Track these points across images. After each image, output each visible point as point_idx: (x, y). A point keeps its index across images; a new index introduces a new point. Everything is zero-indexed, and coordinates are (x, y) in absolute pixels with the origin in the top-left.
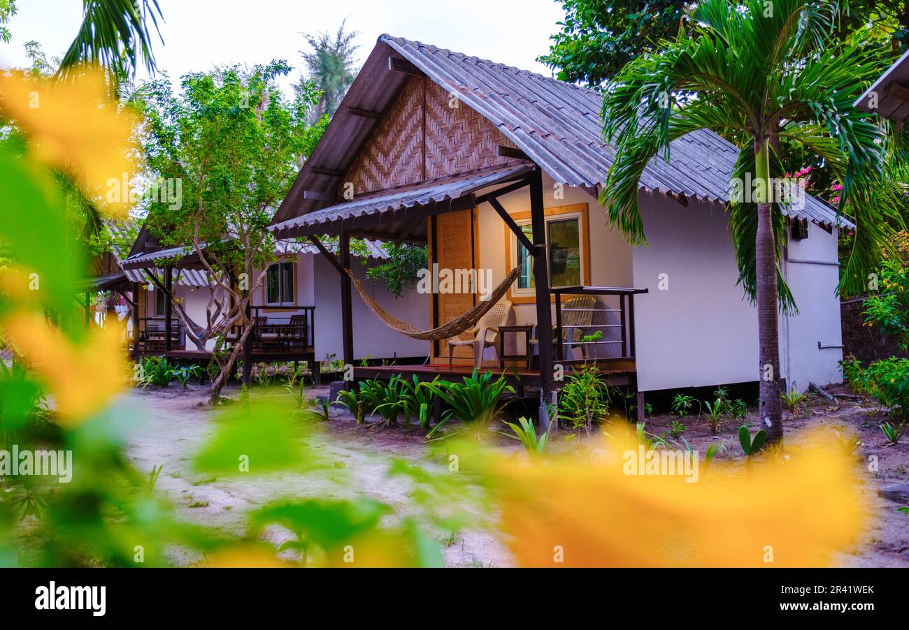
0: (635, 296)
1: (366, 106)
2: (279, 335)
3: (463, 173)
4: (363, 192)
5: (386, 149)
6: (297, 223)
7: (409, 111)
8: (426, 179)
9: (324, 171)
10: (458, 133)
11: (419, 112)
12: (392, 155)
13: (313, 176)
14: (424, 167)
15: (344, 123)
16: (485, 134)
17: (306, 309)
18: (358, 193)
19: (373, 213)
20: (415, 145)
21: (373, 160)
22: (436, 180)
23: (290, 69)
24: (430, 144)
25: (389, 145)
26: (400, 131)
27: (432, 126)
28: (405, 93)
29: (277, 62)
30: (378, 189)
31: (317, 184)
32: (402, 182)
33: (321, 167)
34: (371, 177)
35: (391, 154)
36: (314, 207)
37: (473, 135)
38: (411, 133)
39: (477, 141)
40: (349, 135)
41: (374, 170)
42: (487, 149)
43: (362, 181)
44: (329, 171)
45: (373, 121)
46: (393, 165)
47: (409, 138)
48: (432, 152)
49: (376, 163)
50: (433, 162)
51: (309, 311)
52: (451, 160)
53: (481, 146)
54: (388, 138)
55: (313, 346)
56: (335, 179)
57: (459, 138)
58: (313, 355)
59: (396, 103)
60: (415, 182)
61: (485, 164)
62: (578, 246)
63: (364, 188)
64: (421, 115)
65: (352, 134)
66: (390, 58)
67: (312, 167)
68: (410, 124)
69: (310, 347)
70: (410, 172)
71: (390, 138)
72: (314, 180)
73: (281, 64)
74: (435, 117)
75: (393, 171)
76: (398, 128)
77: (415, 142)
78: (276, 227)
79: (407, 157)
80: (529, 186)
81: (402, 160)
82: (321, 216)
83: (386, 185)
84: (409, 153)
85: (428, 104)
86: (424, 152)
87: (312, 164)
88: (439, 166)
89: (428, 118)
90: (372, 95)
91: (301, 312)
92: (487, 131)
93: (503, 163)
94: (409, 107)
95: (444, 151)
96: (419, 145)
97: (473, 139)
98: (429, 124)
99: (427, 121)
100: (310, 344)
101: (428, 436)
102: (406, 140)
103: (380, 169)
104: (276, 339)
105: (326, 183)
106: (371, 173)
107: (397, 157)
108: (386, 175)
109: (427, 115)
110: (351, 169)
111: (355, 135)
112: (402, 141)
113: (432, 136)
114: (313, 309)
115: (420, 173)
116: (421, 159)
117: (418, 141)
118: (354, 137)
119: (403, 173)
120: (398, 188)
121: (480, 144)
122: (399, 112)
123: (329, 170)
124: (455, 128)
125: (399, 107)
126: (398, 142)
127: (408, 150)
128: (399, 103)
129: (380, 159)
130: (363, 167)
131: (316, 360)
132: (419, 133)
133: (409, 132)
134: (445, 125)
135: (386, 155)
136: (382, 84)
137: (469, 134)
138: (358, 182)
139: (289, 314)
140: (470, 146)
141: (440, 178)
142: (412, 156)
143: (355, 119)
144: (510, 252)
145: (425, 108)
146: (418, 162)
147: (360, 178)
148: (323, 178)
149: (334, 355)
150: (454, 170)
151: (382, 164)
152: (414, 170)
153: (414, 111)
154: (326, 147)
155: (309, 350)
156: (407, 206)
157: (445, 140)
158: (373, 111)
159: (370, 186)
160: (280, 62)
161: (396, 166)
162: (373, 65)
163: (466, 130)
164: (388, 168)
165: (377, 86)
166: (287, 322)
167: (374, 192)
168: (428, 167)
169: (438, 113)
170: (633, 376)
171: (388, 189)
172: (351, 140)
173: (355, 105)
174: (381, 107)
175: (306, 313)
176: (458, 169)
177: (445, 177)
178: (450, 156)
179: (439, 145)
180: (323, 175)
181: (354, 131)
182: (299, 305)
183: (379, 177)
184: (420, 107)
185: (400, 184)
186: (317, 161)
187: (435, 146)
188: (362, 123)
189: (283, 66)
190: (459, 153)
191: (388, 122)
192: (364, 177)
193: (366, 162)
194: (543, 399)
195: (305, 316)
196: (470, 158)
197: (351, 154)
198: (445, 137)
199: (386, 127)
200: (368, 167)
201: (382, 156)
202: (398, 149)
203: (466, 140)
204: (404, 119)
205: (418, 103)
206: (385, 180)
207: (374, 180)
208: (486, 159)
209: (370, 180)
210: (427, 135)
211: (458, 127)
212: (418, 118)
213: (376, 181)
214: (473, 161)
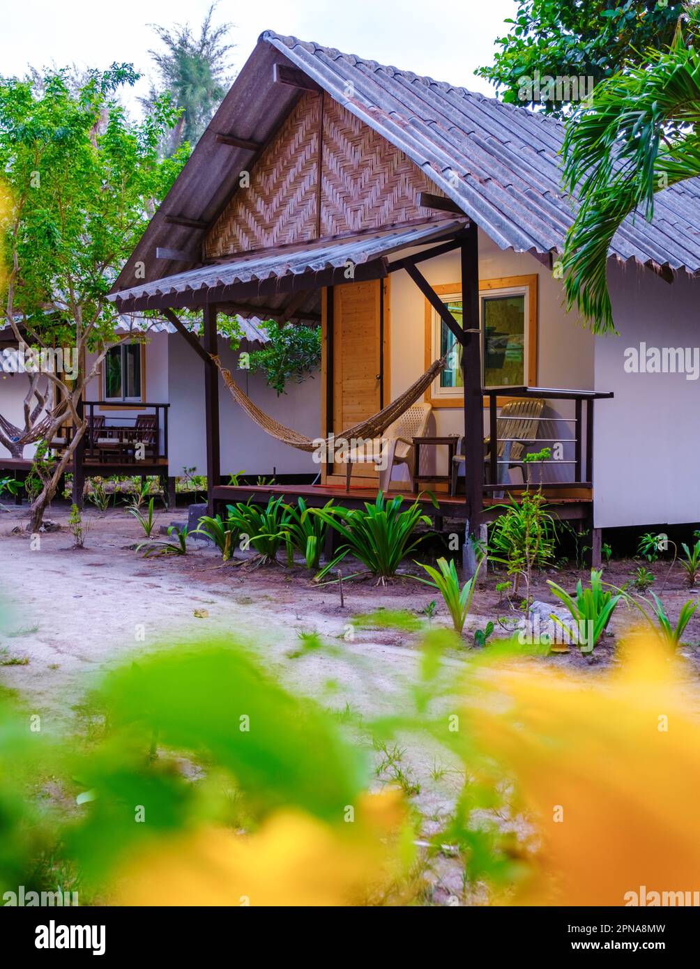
0: (596, 401)
1: (242, 132)
2: (121, 441)
3: (372, 229)
4: (236, 251)
5: (267, 193)
6: (147, 291)
7: (301, 141)
8: (321, 236)
9: (183, 221)
10: (367, 173)
11: (314, 143)
12: (275, 202)
13: (169, 228)
14: (319, 219)
15: (212, 154)
16: (403, 176)
17: (157, 406)
18: (230, 253)
19: (249, 280)
20: (307, 189)
21: (250, 207)
22: (335, 237)
23: (137, 77)
24: (327, 188)
25: (272, 189)
26: (287, 169)
27: (331, 162)
28: (295, 116)
29: (120, 66)
30: (257, 248)
31: (173, 239)
32: (289, 239)
33: (180, 216)
34: (248, 231)
35: (275, 200)
36: (170, 269)
37: (387, 176)
38: (302, 172)
39: (392, 184)
40: (217, 172)
41: (251, 222)
42: (404, 197)
43: (235, 236)
44: (190, 222)
45: (251, 153)
46: (277, 215)
47: (299, 179)
48: (330, 199)
49: (254, 212)
50: (332, 212)
51: (161, 410)
52: (356, 211)
53: (397, 192)
54: (271, 176)
55: (166, 457)
56: (198, 232)
57: (367, 180)
58: (165, 468)
59: (282, 128)
60: (306, 239)
61: (402, 218)
62: (522, 332)
63: (237, 246)
64: (317, 147)
65: (222, 171)
66: (275, 66)
67: (168, 216)
68: (301, 159)
69: (162, 457)
70: (301, 226)
71: (273, 178)
72: (170, 233)
73: (125, 69)
74: (336, 150)
75: (278, 224)
76: (285, 164)
77: (307, 184)
78: (118, 296)
79: (296, 205)
80: (460, 248)
81: (289, 209)
82: (179, 282)
83: (267, 243)
84: (300, 200)
85: (327, 132)
86: (319, 200)
87: (168, 210)
88: (339, 219)
89: (326, 151)
90: (250, 117)
91: (151, 411)
92: (405, 172)
93: (426, 216)
94: (300, 136)
95: (347, 198)
96: (314, 189)
97: (387, 182)
98: (327, 160)
99: (323, 154)
100: (162, 453)
101: (317, 579)
102: (295, 181)
103: (259, 220)
104: (118, 446)
105: (186, 239)
106: (247, 225)
107: (283, 204)
108: (268, 228)
109: (325, 147)
110: (221, 219)
111: (227, 171)
112: (290, 183)
113: (331, 177)
114: (166, 406)
115: (313, 227)
116: (315, 207)
117: (312, 183)
118: (224, 174)
119: (290, 226)
120: (283, 247)
121: (395, 189)
122: (287, 140)
123: (191, 219)
124: (362, 166)
125: (286, 135)
126: (284, 184)
127: (298, 195)
128: (287, 128)
129: (260, 206)
130: (236, 216)
131: (170, 475)
132: (313, 172)
133: (300, 170)
134: (350, 161)
135: (268, 201)
136: (265, 102)
138: (229, 237)
139: (135, 413)
140: (383, 191)
141: (340, 235)
142: (303, 203)
143: (226, 150)
144: (431, 339)
145: (322, 138)
146: (311, 212)
147: (232, 232)
148: (182, 230)
149: (194, 469)
150: (359, 225)
151: (262, 213)
152: (305, 222)
153: (307, 141)
154: (186, 189)
155: (161, 462)
156: (295, 272)
157: (349, 183)
158: (251, 139)
159: (245, 244)
160: (124, 66)
161: (281, 217)
162: (252, 75)
163: (377, 170)
164: (270, 220)
165: (257, 104)
166: (132, 424)
167: (251, 252)
168: (324, 219)
169: (340, 144)
170: (588, 507)
171: (270, 248)
172: (221, 180)
173: (226, 131)
174: (261, 134)
175: (157, 411)
176: (366, 223)
177: (346, 234)
178: (355, 206)
179: (340, 189)
180: (182, 227)
181: (225, 166)
182: (148, 401)
183: (257, 231)
184: (315, 135)
185: (287, 242)
186: (174, 207)
187: (335, 190)
188: (235, 155)
189: (128, 72)
190: (367, 201)
191: (271, 156)
192: (237, 231)
193: (241, 210)
194: (469, 534)
195: (156, 417)
196: (382, 209)
197: (221, 198)
198: (349, 178)
199: (268, 163)
200: (243, 217)
201: (263, 202)
202: (285, 194)
203: (377, 184)
204: (293, 152)
205: (313, 131)
206: (266, 235)
207: (250, 235)
208: (403, 211)
209: (246, 236)
210: (324, 176)
211: (367, 166)
212: (313, 151)
213: (254, 236)
214: (386, 212)
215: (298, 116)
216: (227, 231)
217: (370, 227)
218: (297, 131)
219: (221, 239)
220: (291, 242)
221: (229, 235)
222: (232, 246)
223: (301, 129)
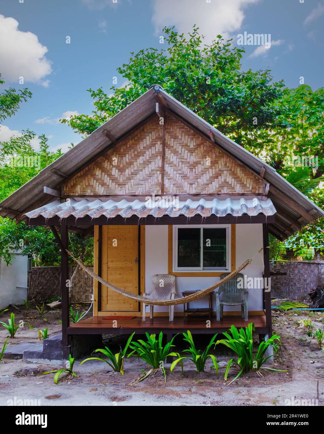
3: (203, 194)
4: (92, 194)
5: (121, 166)
7: (148, 144)
8: (165, 194)
10: (200, 168)
11: (159, 147)
12: (128, 172)
13: (50, 176)
14: (163, 185)
16: (225, 172)
18: (87, 194)
20: (153, 168)
22: (176, 195)
24: (167, 168)
25: (125, 164)
26: (138, 156)
27: (171, 158)
28: (143, 130)
30: (111, 194)
32: (138, 192)
34: (103, 184)
35: (127, 170)
37: (214, 170)
38: (149, 160)
39: (217, 175)
41: (107, 179)
42: (226, 182)
43: (92, 186)
45: (110, 143)
46: (129, 179)
47: (147, 162)
48: (171, 176)
49: (110, 175)
50: (173, 183)
52: (191, 184)
53: (221, 179)
54: (124, 158)
57: (200, 170)
59: (133, 135)
60: (153, 193)
61: (225, 190)
63: (93, 191)
64: (161, 150)
68: (148, 154)
71: (127, 159)
74: (175, 152)
75: (129, 183)
77: (153, 166)
79: (144, 175)
83: (119, 191)
84: (147, 173)
85: (168, 142)
86: (163, 175)
88: (178, 186)
89: (168, 152)
93: (240, 192)
94: (147, 141)
95: (185, 177)
96: (158, 169)
97: (214, 173)
98: (168, 156)
102: (144, 163)
103: (114, 180)
106: (103, 181)
107: (135, 173)
108: (121, 185)
109: (167, 150)
110: (79, 174)
112: (140, 164)
113: (172, 165)
115: (158, 188)
116: (160, 179)
117: (157, 166)
119: (139, 186)
120: (134, 196)
121: (219, 177)
124: (197, 163)
125: (136, 138)
126: (135, 163)
127: (147, 171)
128: (137, 135)
129: (115, 172)
130: (94, 176)
132: (158, 161)
133: (148, 158)
134: (186, 159)
135: (121, 170)
137: (210, 170)
138: (86, 186)
140: (211, 178)
142: (150, 176)
145: (164, 145)
146: (156, 181)
147: (89, 183)
150: (194, 192)
151: (116, 176)
152: (152, 185)
153: (153, 145)
157: (186, 170)
159: (101, 190)
161: (132, 181)
164: (123, 180)
168: (167, 185)
169: (179, 150)
171: (123, 195)
174: (118, 135)
176: (199, 191)
177: (185, 195)
178: (191, 182)
179: (179, 172)
183: (112, 185)
184: (159, 143)
185: (136, 194)
187: (175, 172)
190: (199, 180)
192: (95, 184)
193: (98, 173)
196: (210, 185)
197: (80, 164)
198: (186, 168)
199: (122, 150)
200: (100, 176)
201: (117, 171)
202: (136, 168)
203: (207, 173)
204: (142, 148)
205: (157, 140)
206: (120, 188)
207: (106, 187)
208: (225, 188)
209: (102, 187)
210: (167, 164)
211: (200, 163)
212: (157, 150)
213: (109, 187)
214: (213, 187)
215: (146, 131)
216: (85, 182)
217: (201, 193)
218: (145, 138)
219: (79, 187)
220: (141, 194)
221: (87, 184)
222: (89, 191)
223: (148, 138)
